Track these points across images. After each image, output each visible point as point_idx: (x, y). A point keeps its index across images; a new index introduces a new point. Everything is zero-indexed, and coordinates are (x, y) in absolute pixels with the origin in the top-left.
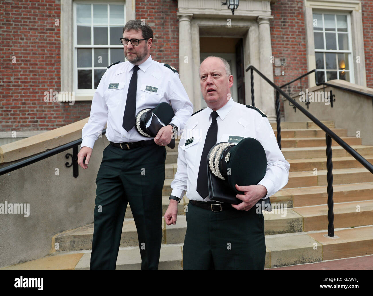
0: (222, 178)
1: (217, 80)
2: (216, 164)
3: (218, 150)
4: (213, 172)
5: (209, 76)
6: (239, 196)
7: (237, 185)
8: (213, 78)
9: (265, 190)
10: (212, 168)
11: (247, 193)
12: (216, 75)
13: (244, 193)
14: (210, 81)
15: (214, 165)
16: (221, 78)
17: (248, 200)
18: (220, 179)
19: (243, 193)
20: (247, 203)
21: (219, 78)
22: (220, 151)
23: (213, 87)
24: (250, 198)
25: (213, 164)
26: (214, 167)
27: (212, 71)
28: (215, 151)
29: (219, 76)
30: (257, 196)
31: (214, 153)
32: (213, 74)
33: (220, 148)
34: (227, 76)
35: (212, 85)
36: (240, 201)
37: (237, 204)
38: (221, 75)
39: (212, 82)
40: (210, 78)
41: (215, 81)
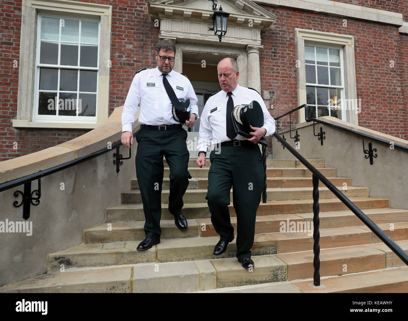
0: (242, 123)
4: (237, 120)
5: (223, 76)
6: (251, 133)
7: (251, 126)
8: (225, 77)
9: (265, 131)
10: (236, 118)
13: (255, 131)
14: (223, 79)
15: (237, 116)
16: (230, 76)
18: (240, 124)
19: (254, 131)
23: (225, 82)
24: (258, 134)
27: (224, 73)
30: (261, 133)
32: (225, 75)
34: (234, 73)
35: (224, 81)
36: (252, 136)
37: (251, 138)
38: (230, 75)
39: (225, 80)
40: (223, 77)
41: (227, 79)
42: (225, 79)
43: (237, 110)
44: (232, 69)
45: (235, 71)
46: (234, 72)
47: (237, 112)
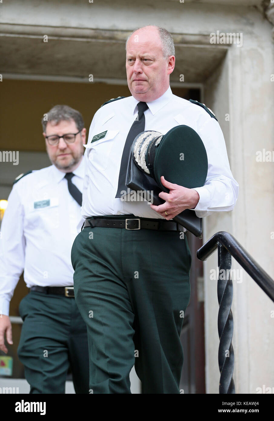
0: (147, 170)
1: (149, 66)
2: (143, 151)
3: (148, 136)
4: (137, 160)
5: (138, 60)
6: (162, 195)
7: (163, 177)
8: (142, 63)
9: (197, 196)
10: (136, 156)
11: (173, 191)
12: (146, 60)
13: (170, 192)
14: (138, 68)
15: (140, 152)
16: (155, 64)
17: (172, 199)
18: (143, 170)
19: (168, 190)
20: (170, 203)
21: (151, 64)
22: (150, 137)
24: (175, 198)
25: (138, 150)
26: (139, 154)
27: (142, 55)
28: (145, 137)
29: (152, 62)
31: (142, 138)
32: (142, 59)
33: (151, 135)
34: (165, 58)
35: (139, 73)
36: (162, 201)
37: (158, 205)
38: (154, 60)
39: (140, 70)
40: (139, 64)
41: (146, 68)
42: (142, 69)
43: (144, 140)
44: (161, 50)
45: (167, 54)
46: (164, 56)
47: (142, 143)
